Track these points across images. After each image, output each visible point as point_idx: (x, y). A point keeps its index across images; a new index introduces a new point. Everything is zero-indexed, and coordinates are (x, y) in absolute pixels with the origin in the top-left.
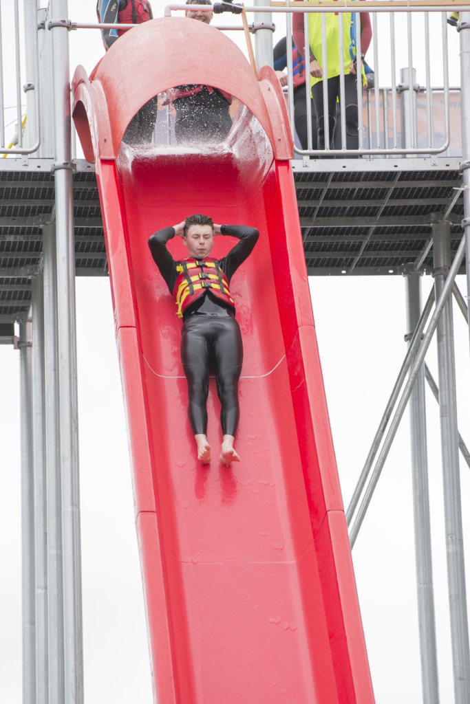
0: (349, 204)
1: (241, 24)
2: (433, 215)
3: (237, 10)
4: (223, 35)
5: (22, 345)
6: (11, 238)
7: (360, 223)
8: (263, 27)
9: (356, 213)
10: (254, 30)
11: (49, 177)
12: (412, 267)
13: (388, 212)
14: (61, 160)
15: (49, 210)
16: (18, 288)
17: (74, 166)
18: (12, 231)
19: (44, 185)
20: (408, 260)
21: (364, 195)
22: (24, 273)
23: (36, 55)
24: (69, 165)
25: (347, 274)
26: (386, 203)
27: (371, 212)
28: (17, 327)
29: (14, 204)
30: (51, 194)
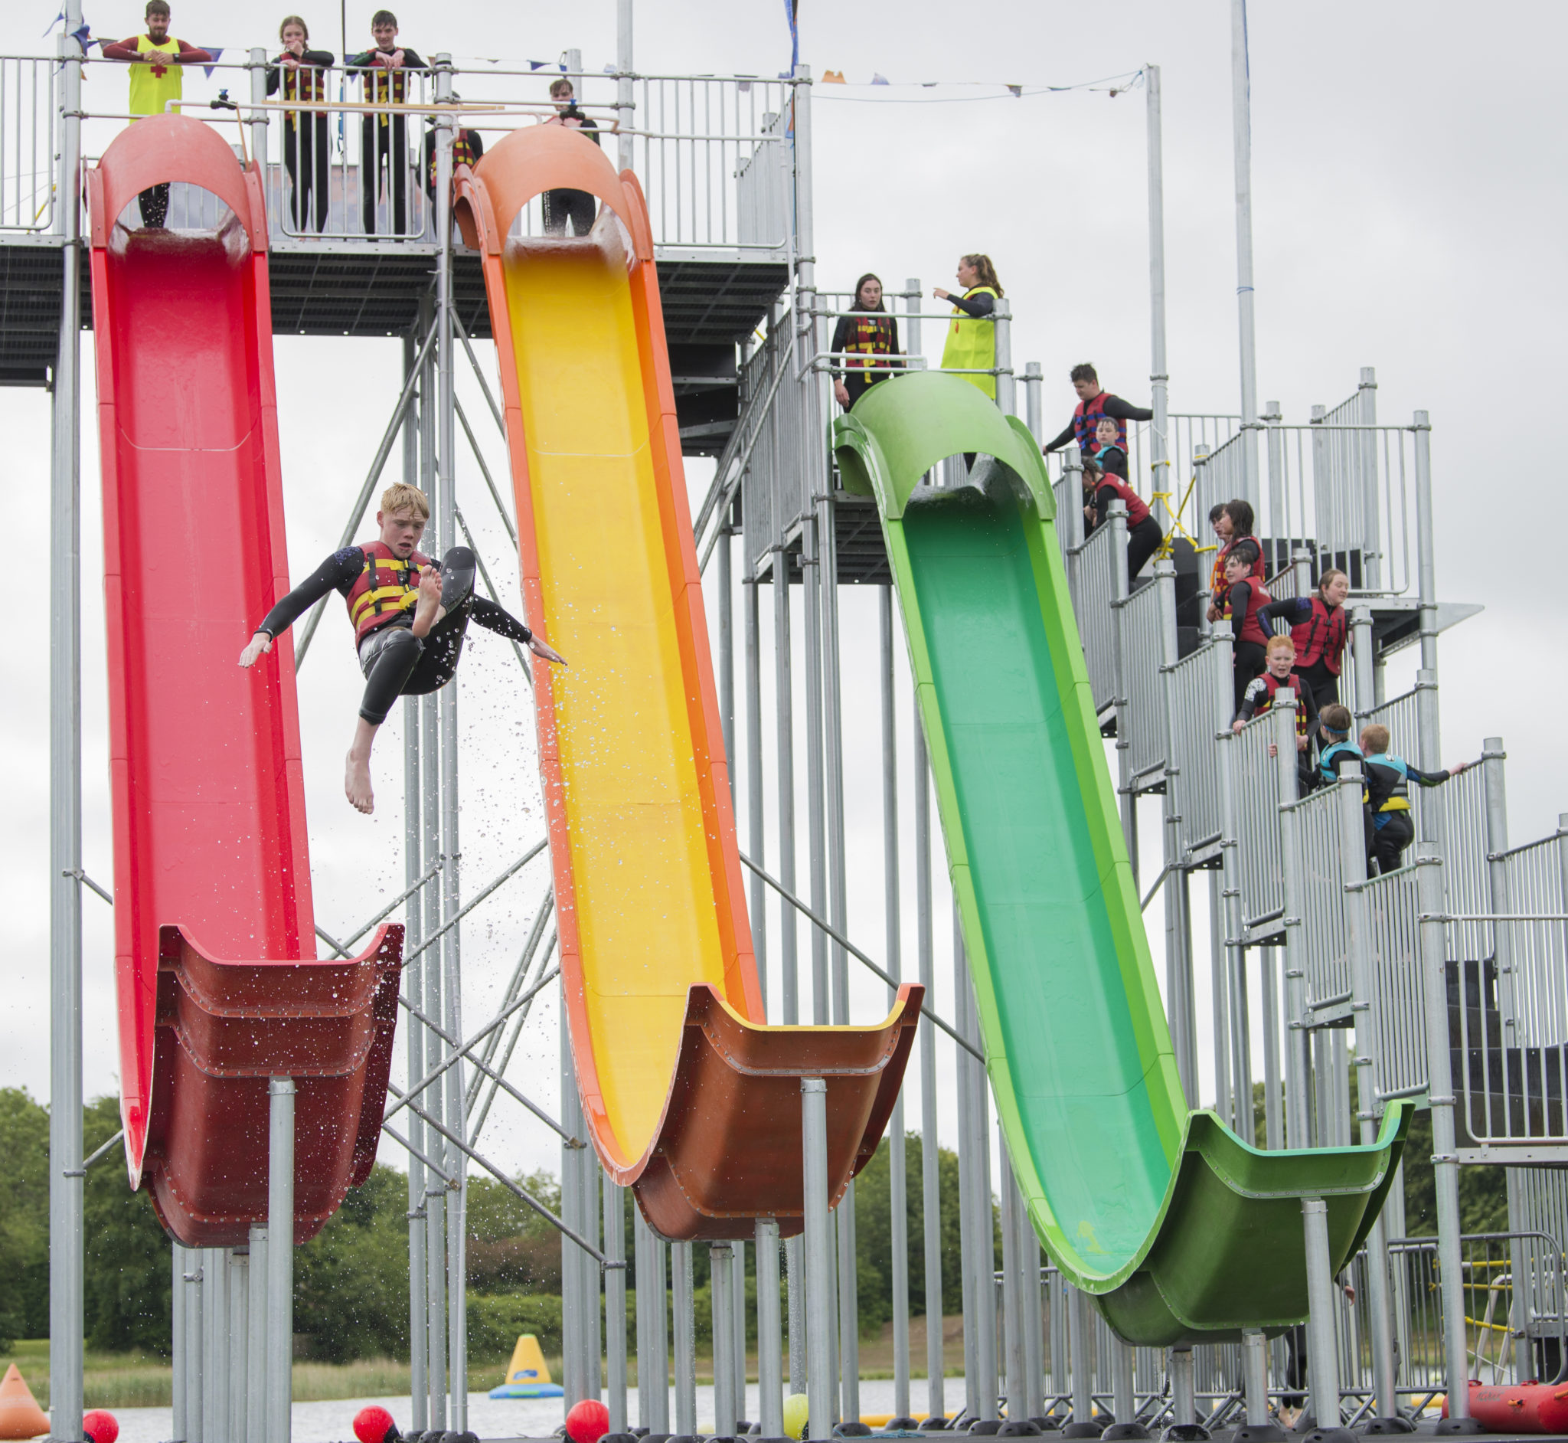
0: (340, 279)
1: (235, 117)
2: (419, 289)
3: (232, 107)
4: (206, 126)
5: (52, 388)
6: (33, 299)
7: (353, 294)
8: (258, 121)
9: (347, 285)
10: (250, 122)
11: (60, 251)
12: (408, 331)
13: (376, 285)
14: (70, 237)
15: (60, 277)
16: (44, 339)
17: (82, 242)
18: (34, 293)
19: (56, 257)
20: (404, 325)
21: (353, 271)
22: (48, 328)
23: (65, 135)
24: (78, 242)
25: (349, 335)
26: (373, 279)
27: (364, 285)
28: (49, 371)
29: (33, 271)
30: (60, 264)
